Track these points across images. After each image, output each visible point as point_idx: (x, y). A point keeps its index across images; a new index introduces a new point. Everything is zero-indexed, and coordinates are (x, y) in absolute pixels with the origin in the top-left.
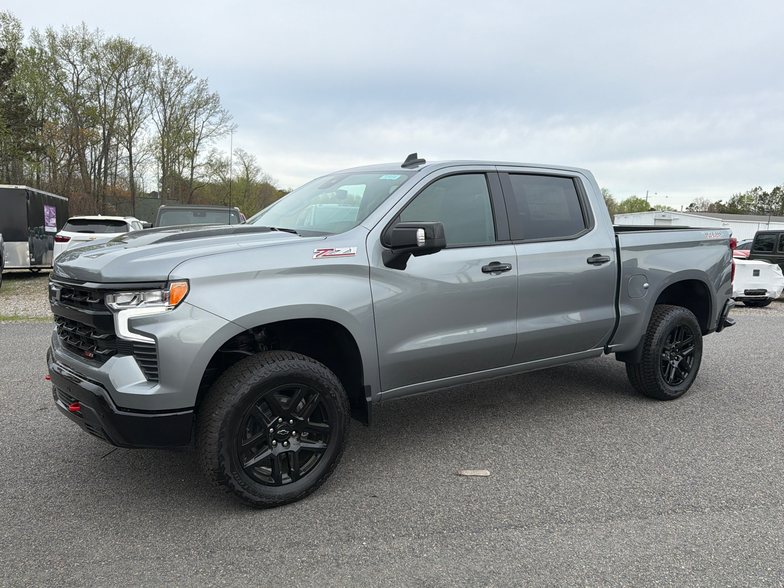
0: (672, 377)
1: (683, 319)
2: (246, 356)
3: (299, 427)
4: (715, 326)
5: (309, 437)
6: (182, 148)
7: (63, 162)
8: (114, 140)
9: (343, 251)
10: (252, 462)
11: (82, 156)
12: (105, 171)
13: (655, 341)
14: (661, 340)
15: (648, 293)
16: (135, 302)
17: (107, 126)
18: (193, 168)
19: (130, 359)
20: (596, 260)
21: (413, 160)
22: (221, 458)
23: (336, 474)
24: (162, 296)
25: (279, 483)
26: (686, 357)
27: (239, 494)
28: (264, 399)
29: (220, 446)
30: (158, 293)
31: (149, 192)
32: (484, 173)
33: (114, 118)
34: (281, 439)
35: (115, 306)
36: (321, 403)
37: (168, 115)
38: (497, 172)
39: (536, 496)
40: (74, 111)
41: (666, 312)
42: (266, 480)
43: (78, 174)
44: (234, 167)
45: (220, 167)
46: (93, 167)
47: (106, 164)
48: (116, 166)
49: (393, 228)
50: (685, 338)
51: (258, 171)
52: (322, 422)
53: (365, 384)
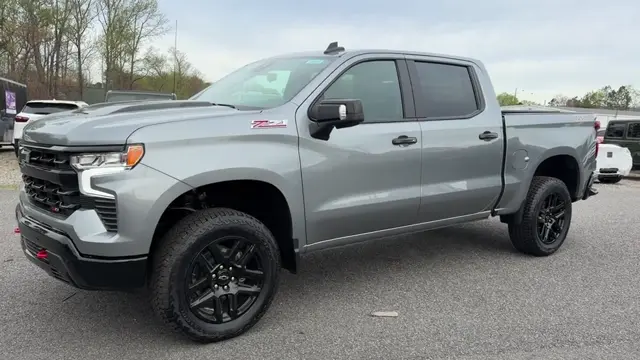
0: (546, 236)
1: (556, 187)
2: (191, 212)
3: (238, 274)
4: (582, 195)
5: (245, 282)
6: (123, 45)
7: (20, 56)
8: (65, 37)
9: (276, 122)
10: (197, 302)
11: (37, 51)
12: (57, 65)
13: (533, 206)
14: (538, 205)
15: (529, 165)
16: (96, 163)
17: (59, 25)
18: (133, 63)
19: (92, 213)
20: (487, 136)
21: (333, 48)
22: (171, 298)
23: (267, 315)
24: (121, 157)
25: (220, 321)
26: (557, 220)
27: (186, 330)
28: (207, 249)
29: (170, 288)
30: (117, 155)
31: (94, 83)
32: (394, 60)
33: (65, 19)
34: (222, 283)
35: (79, 166)
36: (256, 254)
37: (112, 17)
38: (405, 59)
39: (437, 333)
40: (31, 11)
41: (543, 182)
42: (209, 318)
43: (33, 67)
44: (168, 62)
45: (157, 62)
46: (47, 60)
47: (57, 57)
48: (66, 60)
49: (318, 105)
50: (558, 203)
51: (188, 66)
52: (256, 269)
53: (294, 237)
